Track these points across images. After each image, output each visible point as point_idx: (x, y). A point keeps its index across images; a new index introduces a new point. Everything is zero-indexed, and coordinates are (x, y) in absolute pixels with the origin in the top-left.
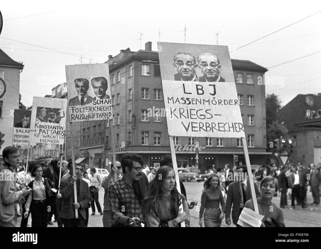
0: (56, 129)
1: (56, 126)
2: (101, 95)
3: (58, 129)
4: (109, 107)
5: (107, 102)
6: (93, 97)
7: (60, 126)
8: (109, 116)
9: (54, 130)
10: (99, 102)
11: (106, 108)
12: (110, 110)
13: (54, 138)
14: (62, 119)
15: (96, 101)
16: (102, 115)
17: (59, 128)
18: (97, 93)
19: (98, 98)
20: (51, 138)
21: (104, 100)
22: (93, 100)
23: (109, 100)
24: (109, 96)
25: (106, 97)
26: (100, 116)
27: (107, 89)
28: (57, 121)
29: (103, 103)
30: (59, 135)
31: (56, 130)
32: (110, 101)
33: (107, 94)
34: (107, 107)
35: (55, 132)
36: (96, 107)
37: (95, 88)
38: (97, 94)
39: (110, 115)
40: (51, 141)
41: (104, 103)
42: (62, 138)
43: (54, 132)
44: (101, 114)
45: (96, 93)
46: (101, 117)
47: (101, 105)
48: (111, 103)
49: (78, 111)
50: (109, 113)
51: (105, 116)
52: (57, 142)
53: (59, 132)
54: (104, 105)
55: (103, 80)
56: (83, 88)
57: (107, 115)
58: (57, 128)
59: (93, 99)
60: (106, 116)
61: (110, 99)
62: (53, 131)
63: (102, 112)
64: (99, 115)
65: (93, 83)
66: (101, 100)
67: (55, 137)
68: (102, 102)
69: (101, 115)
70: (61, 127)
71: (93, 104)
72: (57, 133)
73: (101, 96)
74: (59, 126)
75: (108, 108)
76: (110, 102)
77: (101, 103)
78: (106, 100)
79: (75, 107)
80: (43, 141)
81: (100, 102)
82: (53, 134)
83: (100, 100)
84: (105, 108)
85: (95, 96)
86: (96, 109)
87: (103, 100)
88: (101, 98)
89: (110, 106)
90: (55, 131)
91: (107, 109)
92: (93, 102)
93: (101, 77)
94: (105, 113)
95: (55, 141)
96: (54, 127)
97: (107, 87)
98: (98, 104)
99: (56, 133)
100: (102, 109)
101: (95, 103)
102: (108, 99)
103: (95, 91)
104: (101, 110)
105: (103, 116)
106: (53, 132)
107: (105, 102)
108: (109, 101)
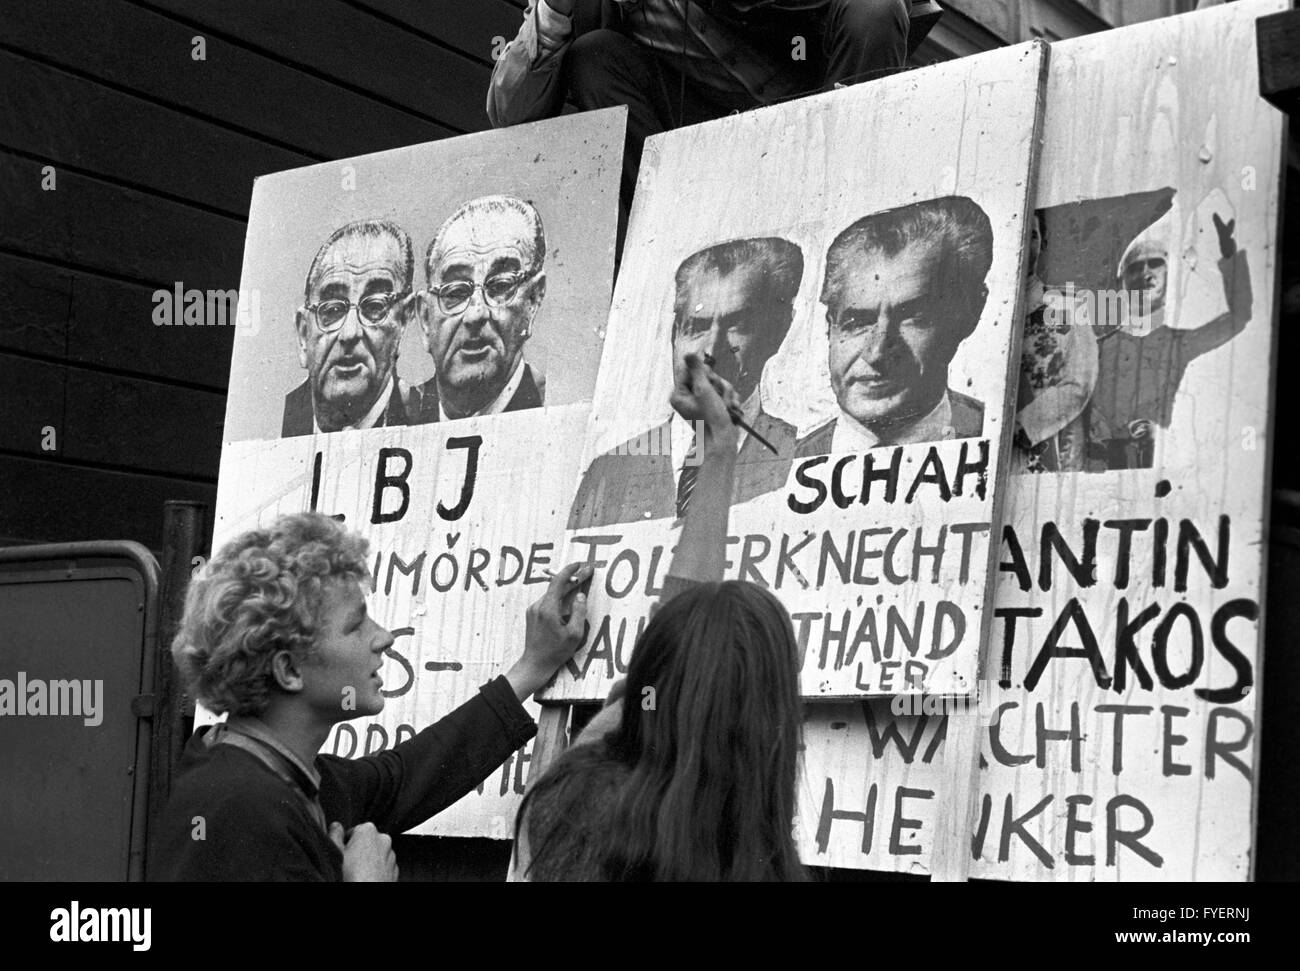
0: (1084, 574)
1: (1091, 528)
2: (896, 400)
3: (1122, 580)
4: (954, 541)
5: (939, 478)
6: (805, 425)
7: (1173, 510)
8: (935, 654)
9: (1052, 604)
10: (852, 483)
11: (919, 551)
12: (964, 577)
13: (1060, 750)
14: (1198, 372)
15: (823, 473)
16: (860, 637)
17: (1142, 544)
18: (852, 381)
19: (851, 440)
20: (1005, 758)
21: (915, 452)
22: (799, 462)
23: (973, 457)
24: (978, 408)
25: (944, 410)
26: (834, 645)
27: (968, 326)
28: (1102, 434)
29: (890, 496)
30: (1161, 695)
31: (1099, 607)
32: (980, 468)
33: (956, 381)
34: (930, 540)
35: (1071, 637)
36: (810, 537)
37: (849, 328)
38: (856, 388)
39: (946, 642)
40: (1011, 826)
41: (902, 489)
42: (1213, 748)
43: (1049, 650)
44: (847, 616)
45: (841, 382)
46: (838, 666)
47: (878, 511)
48: (981, 490)
49: (635, 577)
50: (945, 608)
51: (889, 652)
52: (1114, 835)
53: (1144, 640)
54: (896, 515)
55: (955, 229)
56: (735, 339)
57: (912, 645)
58: (1105, 566)
59: (802, 448)
60: (900, 652)
61: (984, 447)
62: (1043, 626)
63: (869, 593)
64: (828, 635)
65: (842, 279)
66: (883, 461)
67: (1075, 737)
68: (890, 476)
69: (841, 636)
70: (1188, 531)
71: (792, 500)
72: (1108, 650)
73: (890, 414)
74: (1147, 508)
75: (938, 552)
76: (971, 480)
77: (879, 487)
78: (933, 455)
79: (617, 539)
80: (867, 818)
81: (870, 475)
82: (1031, 682)
83: (869, 460)
84: (905, 547)
85: (834, 410)
86: (807, 560)
87: (897, 456)
88: (885, 429)
89: (967, 530)
90: (1073, 609)
91: (927, 561)
92: (793, 486)
93: (934, 204)
94: (893, 615)
95: (1075, 826)
96: (1050, 532)
97: (977, 298)
98: (842, 501)
99: (1090, 650)
100: (873, 567)
101: (807, 495)
102: (957, 444)
103: (840, 365)
104: (859, 579)
105: (865, 648)
106: (1030, 637)
107: (922, 477)
108: (964, 468)
